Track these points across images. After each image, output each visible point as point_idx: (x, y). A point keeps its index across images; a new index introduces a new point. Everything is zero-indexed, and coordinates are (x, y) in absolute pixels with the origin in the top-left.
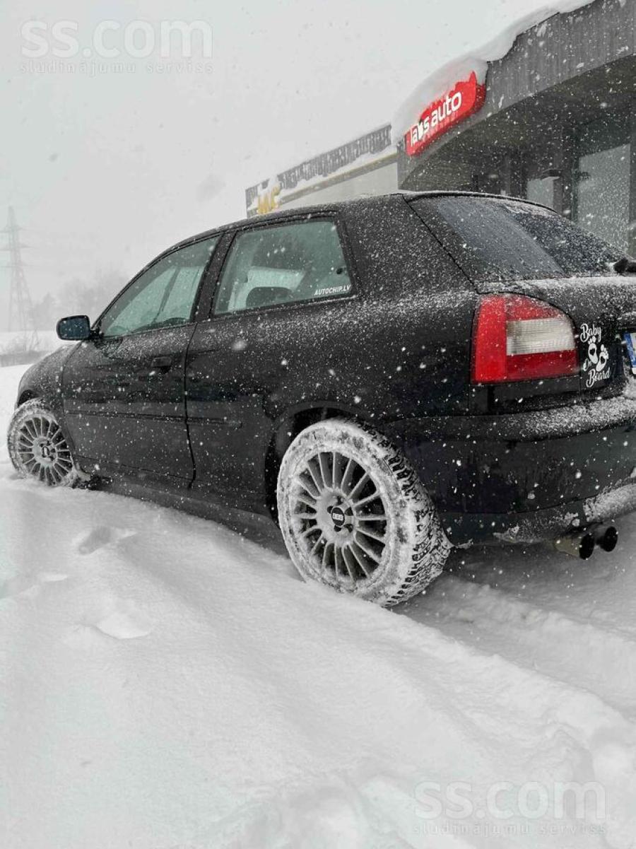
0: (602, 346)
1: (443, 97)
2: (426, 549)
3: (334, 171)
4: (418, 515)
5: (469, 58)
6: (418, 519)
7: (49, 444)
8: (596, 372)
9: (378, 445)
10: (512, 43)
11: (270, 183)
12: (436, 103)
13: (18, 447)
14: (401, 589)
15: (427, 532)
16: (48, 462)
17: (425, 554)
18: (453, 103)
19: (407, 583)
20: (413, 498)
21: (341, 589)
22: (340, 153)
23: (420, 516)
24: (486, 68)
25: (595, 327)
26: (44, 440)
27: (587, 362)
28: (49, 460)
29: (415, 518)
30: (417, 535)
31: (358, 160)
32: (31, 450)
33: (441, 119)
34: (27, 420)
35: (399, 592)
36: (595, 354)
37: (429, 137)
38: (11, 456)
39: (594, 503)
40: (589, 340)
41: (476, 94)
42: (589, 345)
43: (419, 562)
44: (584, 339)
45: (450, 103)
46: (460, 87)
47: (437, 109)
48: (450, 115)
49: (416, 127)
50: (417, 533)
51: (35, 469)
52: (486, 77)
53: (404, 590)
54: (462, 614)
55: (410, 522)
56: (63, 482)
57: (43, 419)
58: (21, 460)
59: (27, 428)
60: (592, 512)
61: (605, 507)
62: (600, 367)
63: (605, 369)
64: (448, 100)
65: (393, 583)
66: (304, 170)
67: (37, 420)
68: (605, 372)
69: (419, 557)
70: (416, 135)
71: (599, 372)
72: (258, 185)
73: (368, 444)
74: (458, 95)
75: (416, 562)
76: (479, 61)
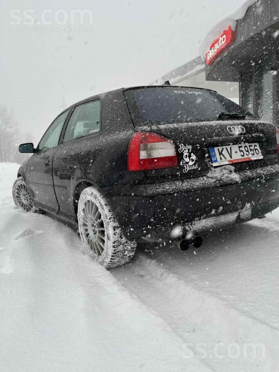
0: (192, 154)
1: (219, 37)
2: (120, 243)
3: (185, 74)
4: (114, 228)
5: (227, 19)
6: (114, 230)
7: (26, 195)
8: (189, 166)
9: (102, 197)
10: (246, 11)
11: (159, 81)
12: (216, 41)
13: (16, 196)
14: (111, 260)
15: (120, 235)
16: (26, 202)
17: (119, 245)
18: (222, 41)
19: (113, 258)
20: (113, 221)
21: (95, 259)
22: (188, 65)
23: (116, 229)
24: (236, 23)
25: (188, 145)
26: (25, 193)
27: (183, 161)
28: (27, 201)
29: (113, 229)
30: (114, 237)
31: (196, 68)
32: (20, 197)
33: (218, 48)
34: (18, 185)
35: (111, 261)
36: (188, 157)
37: (214, 56)
38: (14, 199)
39: (191, 225)
40: (184, 151)
41: (232, 35)
42: (183, 154)
43: (116, 249)
44: (180, 151)
45: (221, 40)
46: (225, 33)
47: (217, 43)
48: (221, 46)
49: (209, 52)
50: (114, 236)
51: (22, 205)
52: (236, 27)
53: (112, 260)
54: (142, 273)
55: (110, 231)
56: (31, 211)
57: (24, 185)
58: (17, 201)
59: (18, 188)
60: (191, 229)
61: (198, 227)
62: (191, 163)
63: (195, 164)
64: (221, 39)
65: (108, 258)
66: (173, 74)
67: (22, 185)
68: (195, 166)
69: (116, 246)
70: (209, 56)
71: (191, 166)
72: (154, 82)
73: (98, 197)
74: (224, 36)
75: (115, 249)
76: (232, 20)
